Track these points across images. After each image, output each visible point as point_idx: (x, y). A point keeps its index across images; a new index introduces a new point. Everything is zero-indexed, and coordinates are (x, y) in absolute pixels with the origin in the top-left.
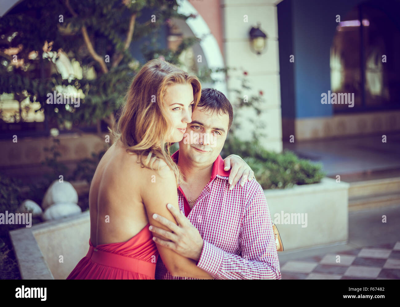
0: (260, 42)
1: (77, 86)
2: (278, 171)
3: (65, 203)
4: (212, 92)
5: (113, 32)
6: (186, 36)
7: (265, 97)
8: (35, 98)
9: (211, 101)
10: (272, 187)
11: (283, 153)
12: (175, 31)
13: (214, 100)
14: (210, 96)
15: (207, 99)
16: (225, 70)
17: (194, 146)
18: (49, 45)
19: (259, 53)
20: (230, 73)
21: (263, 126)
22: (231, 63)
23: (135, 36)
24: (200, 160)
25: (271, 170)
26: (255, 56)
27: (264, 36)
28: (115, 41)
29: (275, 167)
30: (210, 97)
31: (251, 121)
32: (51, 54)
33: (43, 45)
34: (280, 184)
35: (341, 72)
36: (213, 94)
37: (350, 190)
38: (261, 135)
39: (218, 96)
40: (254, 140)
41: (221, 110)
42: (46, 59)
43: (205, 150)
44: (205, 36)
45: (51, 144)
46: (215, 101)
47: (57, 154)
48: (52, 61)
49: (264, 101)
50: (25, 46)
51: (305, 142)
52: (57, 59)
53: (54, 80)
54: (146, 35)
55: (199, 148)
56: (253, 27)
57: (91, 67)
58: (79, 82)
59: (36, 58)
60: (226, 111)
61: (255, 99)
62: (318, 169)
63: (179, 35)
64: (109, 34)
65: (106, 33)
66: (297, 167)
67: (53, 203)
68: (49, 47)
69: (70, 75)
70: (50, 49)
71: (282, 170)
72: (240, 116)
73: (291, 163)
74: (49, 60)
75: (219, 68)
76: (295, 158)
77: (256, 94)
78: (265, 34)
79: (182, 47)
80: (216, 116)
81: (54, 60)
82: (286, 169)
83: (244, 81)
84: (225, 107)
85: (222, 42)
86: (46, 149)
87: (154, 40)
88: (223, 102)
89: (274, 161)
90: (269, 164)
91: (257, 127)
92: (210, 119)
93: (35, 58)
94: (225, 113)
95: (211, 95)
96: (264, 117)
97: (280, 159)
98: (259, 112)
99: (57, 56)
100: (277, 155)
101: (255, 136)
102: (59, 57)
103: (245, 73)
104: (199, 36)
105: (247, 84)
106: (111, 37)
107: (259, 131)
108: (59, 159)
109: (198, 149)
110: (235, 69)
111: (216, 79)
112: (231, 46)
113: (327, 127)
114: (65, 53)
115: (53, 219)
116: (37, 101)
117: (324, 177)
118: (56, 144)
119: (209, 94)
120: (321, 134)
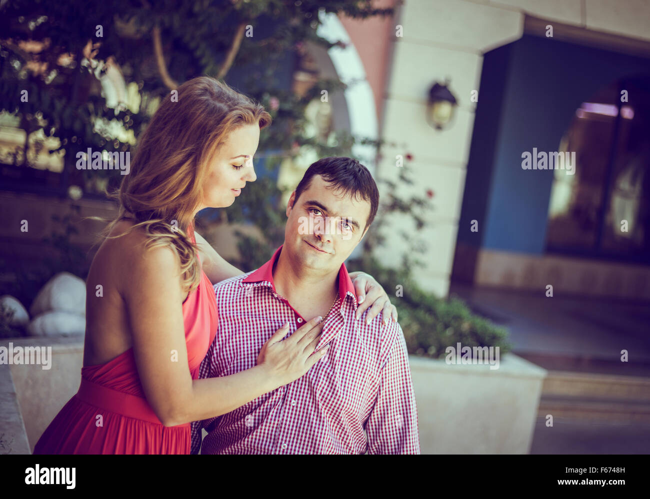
0: (444, 109)
1: (127, 123)
2: (433, 327)
3: (70, 313)
4: (351, 164)
5: (203, 46)
6: (325, 75)
7: (434, 201)
8: (53, 130)
9: (345, 176)
10: (417, 352)
11: (448, 299)
12: (308, 65)
13: (350, 175)
14: (346, 168)
15: (341, 172)
16: (378, 144)
17: (306, 239)
18: (93, 47)
19: (439, 127)
20: (386, 150)
21: (422, 249)
22: (390, 134)
23: (238, 60)
24: (312, 263)
25: (422, 324)
26: (432, 130)
27: (453, 100)
28: (204, 61)
29: (429, 319)
30: (345, 170)
31: (405, 237)
32: (94, 63)
33: (85, 45)
34: (433, 350)
35: (573, 187)
36: (351, 167)
37: (546, 381)
38: (417, 263)
39: (359, 171)
40: (403, 269)
41: (359, 192)
42: (86, 69)
43: (323, 249)
44: (355, 81)
45: (65, 210)
46: (351, 177)
47: (71, 230)
48: (94, 75)
49: (432, 208)
50: (55, 42)
51: (489, 289)
52: (103, 72)
53: (91, 107)
54: (258, 61)
55: (313, 243)
56: (438, 82)
57: (156, 97)
58: (131, 118)
59: (70, 65)
60: (366, 197)
61: (419, 202)
62: (500, 337)
63: (313, 73)
64: (197, 47)
65: (192, 45)
66: (465, 326)
67: (49, 309)
68: (92, 51)
69: (119, 103)
70: (95, 54)
71: (439, 327)
72: (388, 224)
73: (458, 318)
74: (90, 71)
75: (367, 139)
76: (465, 312)
77: (421, 194)
78: (456, 98)
79: (314, 93)
80: (350, 200)
81: (97, 73)
82: (446, 326)
83: (405, 169)
84: (366, 190)
85: (382, 98)
86: (56, 218)
87: (270, 72)
88: (364, 182)
89: (430, 310)
90: (421, 314)
91: (413, 249)
92: (339, 203)
93: (68, 65)
94: (364, 199)
95: (348, 167)
96: (426, 234)
97: (441, 308)
98: (420, 224)
99: (104, 67)
100: (436, 300)
101: (406, 262)
102: (106, 69)
103: (409, 157)
104: (346, 80)
105: (409, 175)
106: (198, 53)
107: (414, 256)
108: (73, 239)
109: (312, 246)
110: (393, 145)
111: (359, 156)
112: (395, 107)
113: (530, 272)
114: (118, 65)
115: (45, 335)
116: (55, 135)
117: (507, 352)
118: (75, 213)
119: (346, 166)
120: (518, 282)
